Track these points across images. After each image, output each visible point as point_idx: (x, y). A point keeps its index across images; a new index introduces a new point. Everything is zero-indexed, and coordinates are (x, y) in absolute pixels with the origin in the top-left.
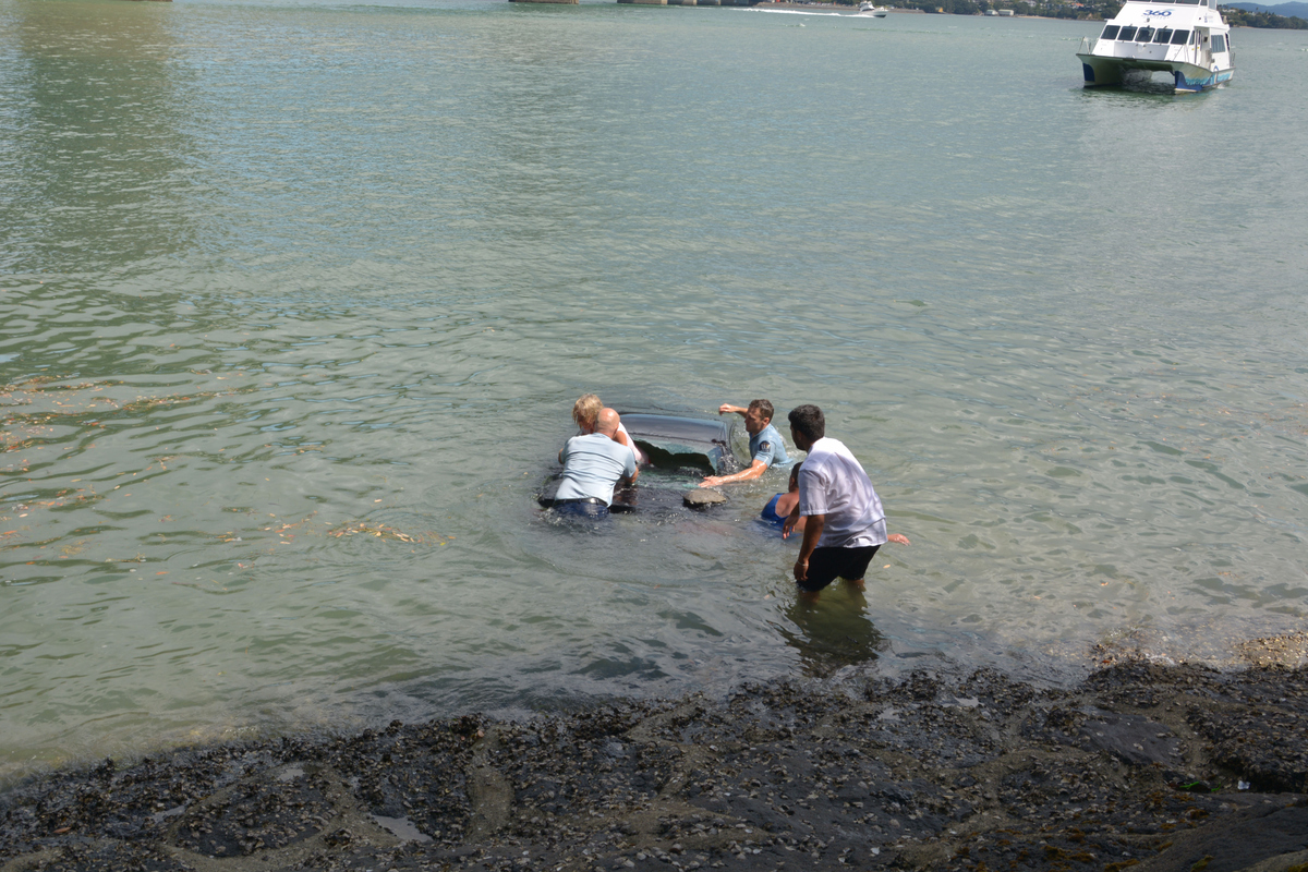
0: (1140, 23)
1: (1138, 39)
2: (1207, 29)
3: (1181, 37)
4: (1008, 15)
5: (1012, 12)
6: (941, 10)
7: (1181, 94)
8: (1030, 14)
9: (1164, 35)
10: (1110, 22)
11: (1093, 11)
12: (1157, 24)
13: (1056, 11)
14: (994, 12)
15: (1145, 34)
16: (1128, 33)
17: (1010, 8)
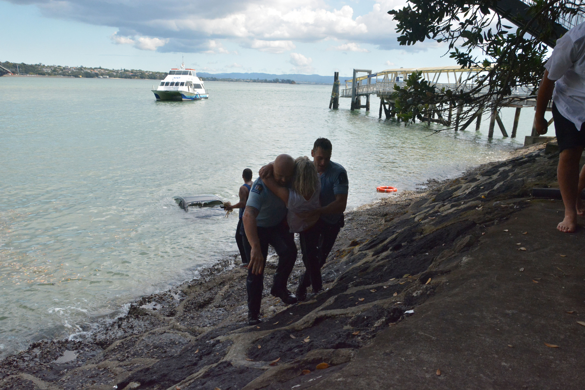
0: (170, 81)
1: (171, 85)
2: (191, 82)
3: (182, 84)
4: (107, 78)
5: (108, 77)
6: (81, 76)
7: (184, 101)
8: (115, 77)
9: (177, 84)
10: (162, 81)
11: (137, 76)
12: (175, 81)
13: (124, 76)
14: (101, 77)
15: (172, 84)
16: (167, 84)
17: (107, 75)
